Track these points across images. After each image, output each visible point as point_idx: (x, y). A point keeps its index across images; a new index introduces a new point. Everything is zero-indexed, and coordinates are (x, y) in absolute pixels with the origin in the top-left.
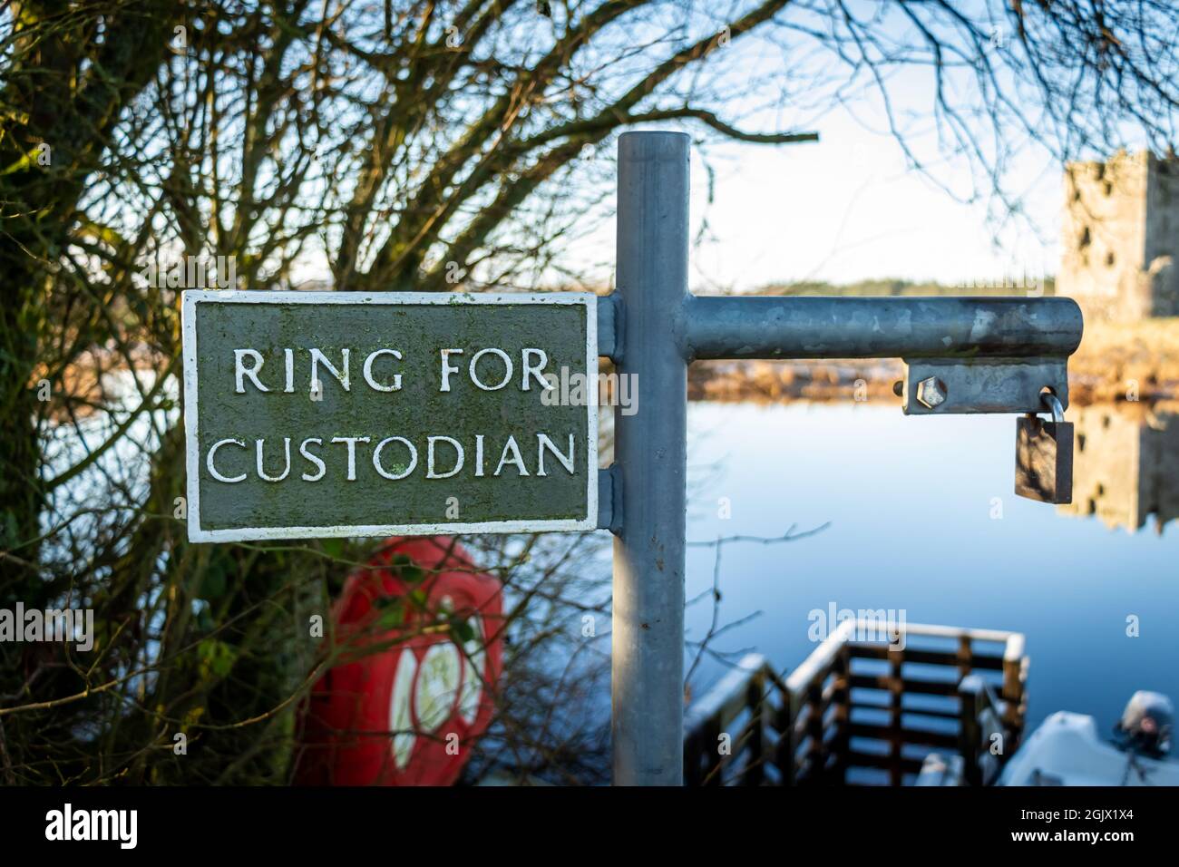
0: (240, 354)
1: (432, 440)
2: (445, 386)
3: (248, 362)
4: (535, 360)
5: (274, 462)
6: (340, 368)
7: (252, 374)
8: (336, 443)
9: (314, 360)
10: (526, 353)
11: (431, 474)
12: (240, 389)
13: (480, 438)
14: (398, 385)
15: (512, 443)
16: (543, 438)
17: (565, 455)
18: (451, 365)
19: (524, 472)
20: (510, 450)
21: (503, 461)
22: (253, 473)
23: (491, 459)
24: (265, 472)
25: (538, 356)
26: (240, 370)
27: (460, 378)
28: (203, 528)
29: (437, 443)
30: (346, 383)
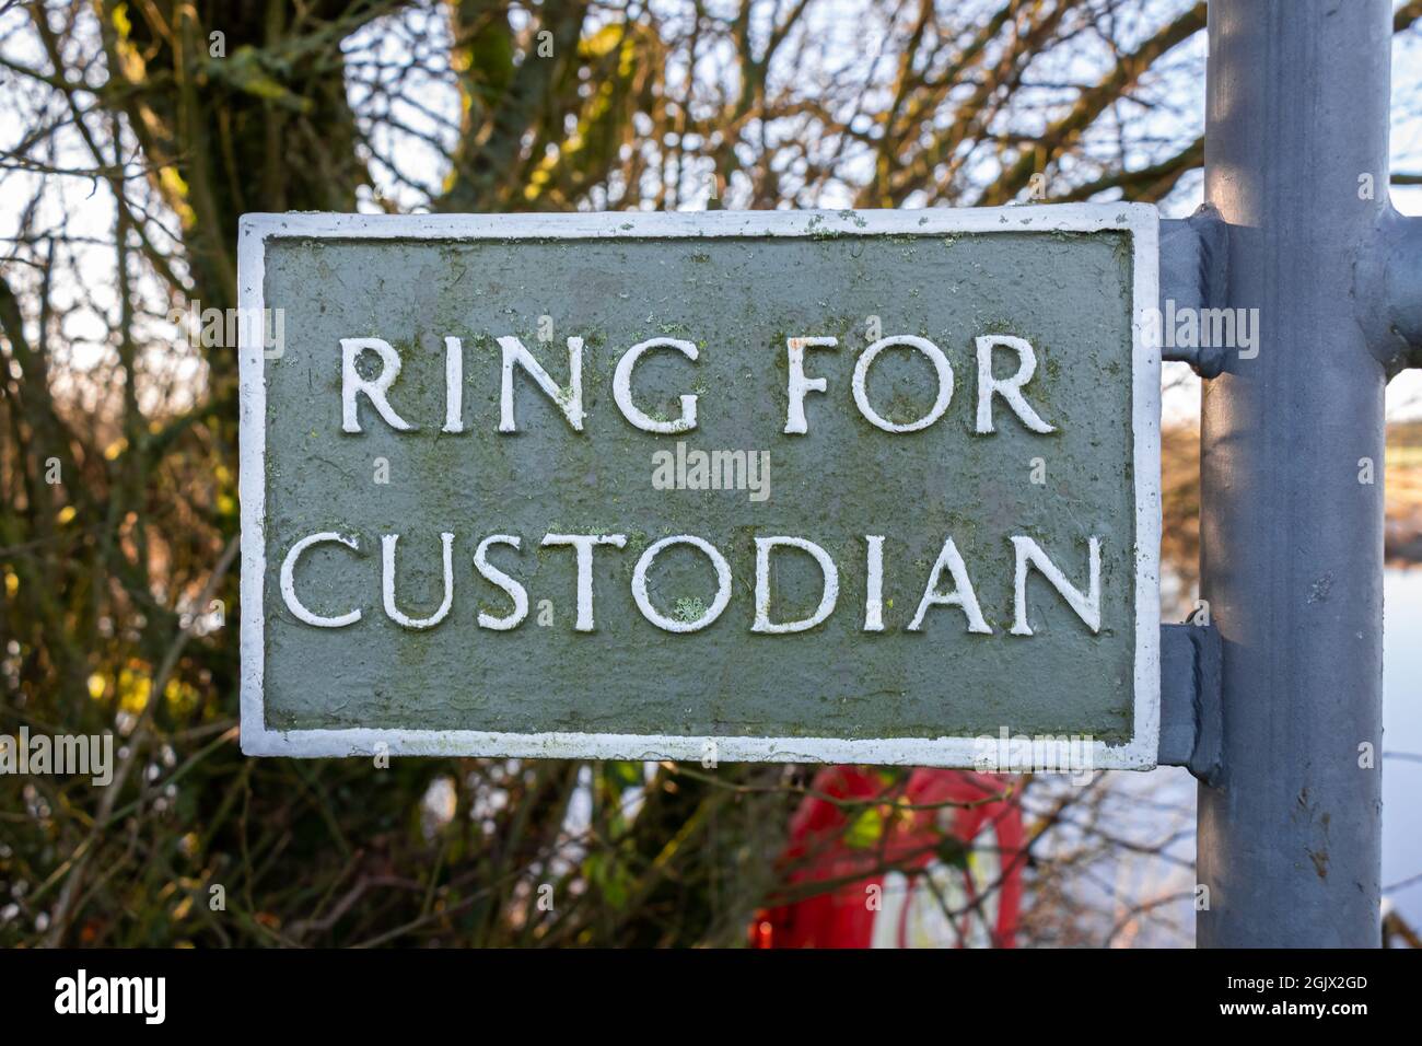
0: (352, 347)
1: (764, 544)
2: (797, 421)
3: (369, 363)
4: (1006, 359)
5: (416, 585)
6: (564, 382)
7: (377, 391)
8: (552, 547)
9: (508, 362)
10: (985, 345)
11: (762, 623)
12: (351, 423)
13: (875, 543)
14: (689, 418)
15: (951, 555)
16: (1025, 547)
17: (1077, 587)
18: (810, 372)
19: (978, 624)
20: (946, 574)
21: (929, 597)
22: (373, 610)
23: (901, 592)
24: (399, 606)
25: (1013, 353)
26: (352, 382)
27: (832, 401)
28: (269, 724)
29: (778, 551)
30: (575, 412)
